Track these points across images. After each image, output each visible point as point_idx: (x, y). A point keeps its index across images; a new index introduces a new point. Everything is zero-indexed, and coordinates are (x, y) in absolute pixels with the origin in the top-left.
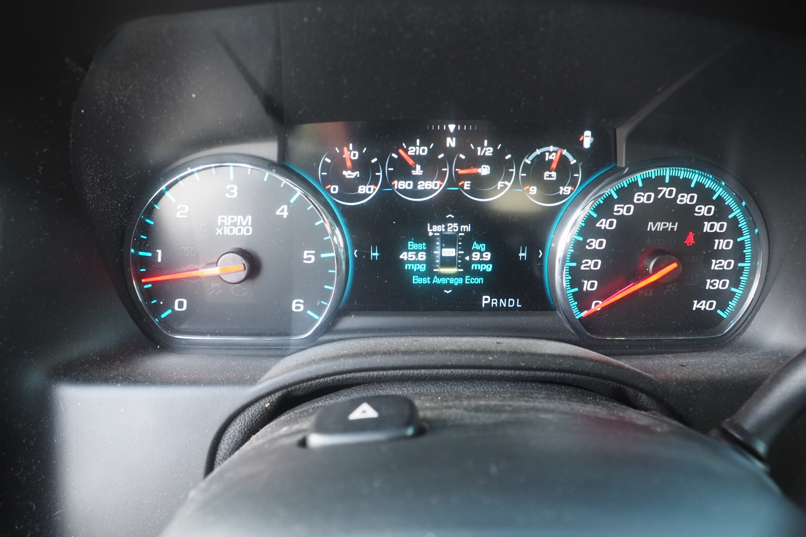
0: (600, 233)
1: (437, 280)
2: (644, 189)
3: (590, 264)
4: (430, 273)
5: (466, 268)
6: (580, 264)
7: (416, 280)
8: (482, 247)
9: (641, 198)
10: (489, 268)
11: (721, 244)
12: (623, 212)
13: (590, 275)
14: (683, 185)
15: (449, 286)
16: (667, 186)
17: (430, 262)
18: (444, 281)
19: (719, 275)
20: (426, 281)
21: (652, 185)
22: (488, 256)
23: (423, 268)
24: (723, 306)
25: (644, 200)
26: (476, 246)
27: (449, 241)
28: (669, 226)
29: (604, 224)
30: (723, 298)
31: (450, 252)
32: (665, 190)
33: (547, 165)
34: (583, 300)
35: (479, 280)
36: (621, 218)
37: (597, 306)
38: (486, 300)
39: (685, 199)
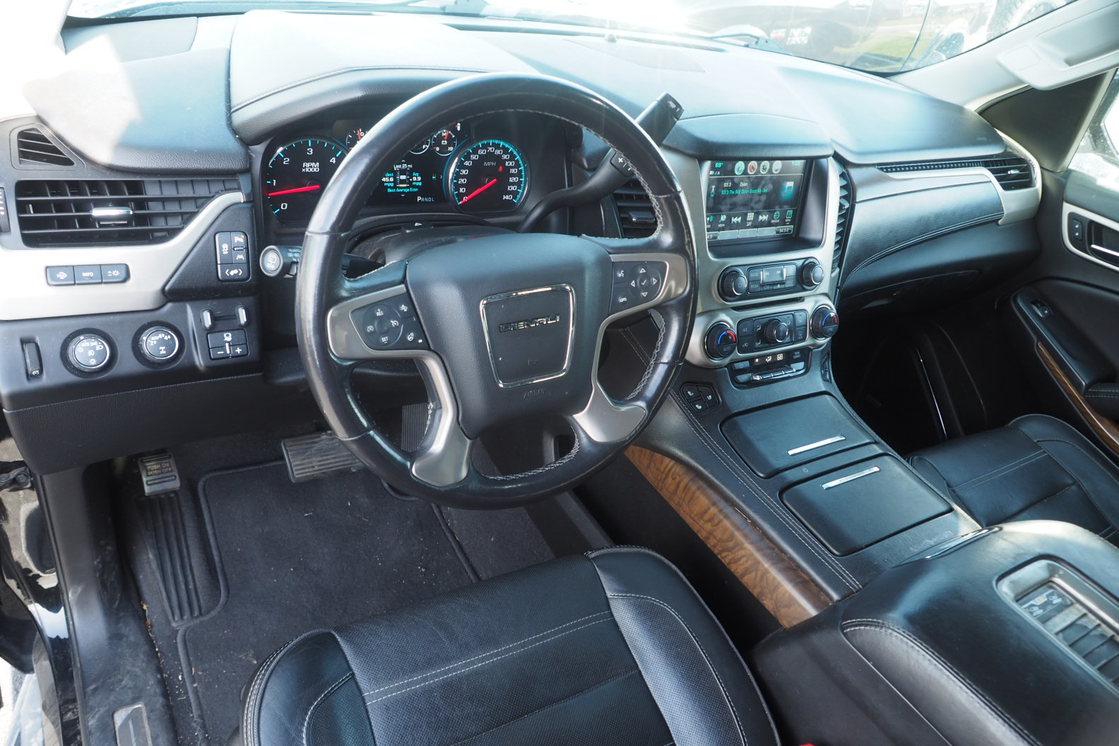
0: (465, 167)
1: (398, 190)
2: (482, 149)
3: (462, 181)
4: (395, 187)
5: (411, 185)
6: (458, 181)
7: (389, 190)
8: (417, 174)
9: (481, 152)
10: (420, 184)
11: (512, 171)
12: (474, 158)
13: (462, 185)
14: (497, 146)
15: (403, 193)
16: (491, 147)
17: (395, 182)
18: (401, 190)
19: (513, 184)
20: (393, 190)
21: (485, 146)
22: (419, 179)
23: (392, 185)
24: (515, 197)
25: (482, 153)
26: (414, 174)
27: (403, 172)
28: (493, 163)
29: (467, 163)
30: (515, 194)
31: (403, 177)
32: (490, 149)
33: (443, 138)
34: (460, 196)
35: (416, 190)
36: (473, 161)
37: (465, 199)
38: (419, 198)
39: (498, 152)
